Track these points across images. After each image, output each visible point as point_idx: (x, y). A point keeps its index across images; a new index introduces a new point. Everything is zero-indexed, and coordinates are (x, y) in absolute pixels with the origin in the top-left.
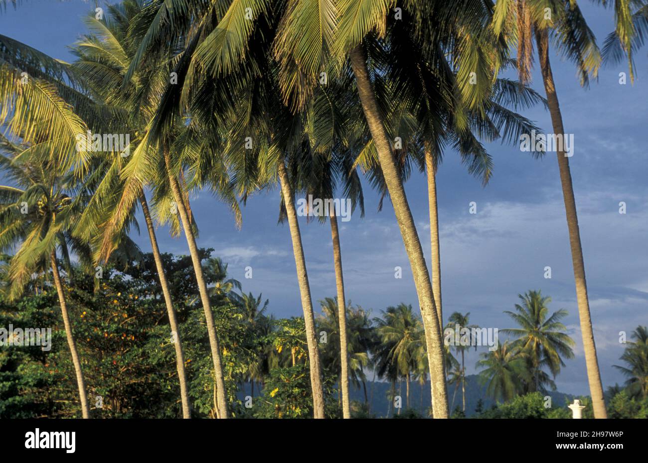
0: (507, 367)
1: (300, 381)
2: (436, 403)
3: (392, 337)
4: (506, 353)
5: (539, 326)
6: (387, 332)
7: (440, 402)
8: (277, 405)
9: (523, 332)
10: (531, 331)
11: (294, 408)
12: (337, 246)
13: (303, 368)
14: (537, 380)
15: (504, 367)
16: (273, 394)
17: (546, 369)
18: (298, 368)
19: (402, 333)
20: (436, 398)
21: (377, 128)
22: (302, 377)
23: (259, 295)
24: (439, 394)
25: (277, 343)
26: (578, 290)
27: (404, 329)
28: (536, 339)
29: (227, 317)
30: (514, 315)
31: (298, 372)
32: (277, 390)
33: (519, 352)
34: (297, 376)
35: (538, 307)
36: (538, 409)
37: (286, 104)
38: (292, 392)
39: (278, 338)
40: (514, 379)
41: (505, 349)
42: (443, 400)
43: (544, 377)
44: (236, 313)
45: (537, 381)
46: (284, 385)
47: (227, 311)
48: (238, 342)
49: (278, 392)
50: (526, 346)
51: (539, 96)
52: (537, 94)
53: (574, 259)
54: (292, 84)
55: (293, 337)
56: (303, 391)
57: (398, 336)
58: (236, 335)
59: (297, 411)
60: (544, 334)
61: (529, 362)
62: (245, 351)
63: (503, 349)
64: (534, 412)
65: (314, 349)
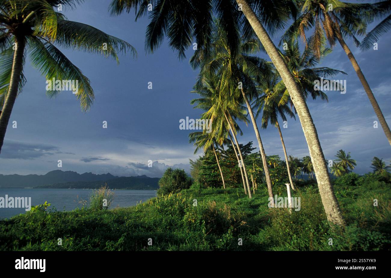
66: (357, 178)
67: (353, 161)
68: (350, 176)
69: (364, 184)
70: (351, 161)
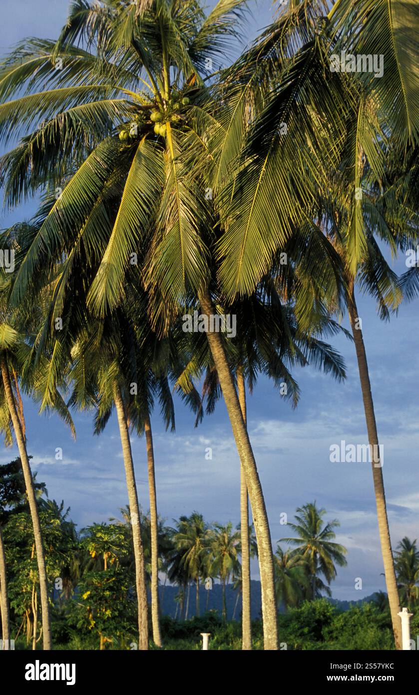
0: (288, 574)
1: (111, 585)
2: (266, 609)
3: (185, 544)
4: (287, 561)
5: (316, 536)
6: (180, 538)
7: (270, 608)
8: (88, 608)
9: (302, 541)
10: (309, 541)
11: (104, 610)
12: (151, 458)
13: (115, 572)
14: (314, 586)
15: (285, 573)
16: (85, 596)
17: (322, 577)
18: (109, 572)
19: (194, 540)
20: (266, 604)
21: (219, 352)
22: (114, 581)
23: (61, 502)
24: (269, 600)
25: (91, 548)
26: (378, 504)
27: (196, 536)
28: (313, 548)
29: (46, 522)
30: (294, 526)
31: (110, 576)
32: (89, 593)
33: (298, 560)
34: (108, 580)
35: (315, 518)
36: (325, 613)
37: (154, 330)
38: (104, 595)
39: (91, 543)
40: (295, 585)
41: (287, 556)
42: (272, 606)
43: (320, 584)
44: (54, 519)
45: (314, 588)
46: (96, 589)
47: (45, 517)
48: (54, 546)
49: (90, 594)
50: (305, 554)
51: (341, 327)
52: (338, 324)
53: (374, 476)
54: (159, 312)
55: (106, 542)
56: (114, 594)
57: (190, 543)
58: (53, 539)
59: (107, 613)
60: (321, 543)
61: (308, 569)
62: (60, 554)
63: (285, 557)
64: (322, 617)
65: (141, 555)
66: (330, 619)
67: (336, 549)
68: (314, 610)
69: (342, 635)
70: (333, 549)
